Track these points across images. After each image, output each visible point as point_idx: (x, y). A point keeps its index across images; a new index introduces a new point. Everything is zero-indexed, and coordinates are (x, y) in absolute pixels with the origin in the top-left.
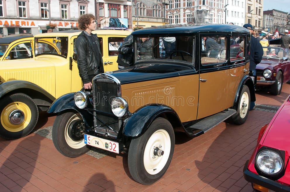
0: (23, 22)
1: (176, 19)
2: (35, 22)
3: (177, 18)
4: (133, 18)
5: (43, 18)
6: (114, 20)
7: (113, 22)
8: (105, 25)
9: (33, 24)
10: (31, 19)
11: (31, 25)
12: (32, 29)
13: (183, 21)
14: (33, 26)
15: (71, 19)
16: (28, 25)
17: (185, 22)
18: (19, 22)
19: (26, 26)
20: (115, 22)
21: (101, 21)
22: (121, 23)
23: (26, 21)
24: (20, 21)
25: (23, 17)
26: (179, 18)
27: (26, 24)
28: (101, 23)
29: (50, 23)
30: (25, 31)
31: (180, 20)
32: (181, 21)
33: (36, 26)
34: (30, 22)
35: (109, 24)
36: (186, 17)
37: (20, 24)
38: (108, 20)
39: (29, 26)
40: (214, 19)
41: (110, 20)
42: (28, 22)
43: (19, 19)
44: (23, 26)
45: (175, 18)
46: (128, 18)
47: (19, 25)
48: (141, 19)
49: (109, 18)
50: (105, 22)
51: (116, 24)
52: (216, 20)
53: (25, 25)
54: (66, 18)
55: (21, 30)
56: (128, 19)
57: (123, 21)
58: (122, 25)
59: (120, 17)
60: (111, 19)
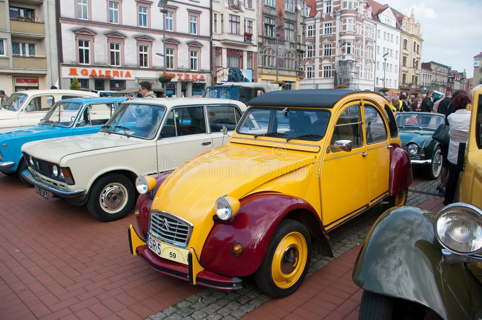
0: (116, 72)
1: (308, 73)
2: (131, 72)
3: (310, 71)
4: (259, 70)
5: (141, 67)
6: (234, 71)
7: (233, 74)
8: (222, 78)
9: (128, 75)
10: (125, 67)
11: (126, 77)
12: (127, 81)
13: (318, 75)
14: (128, 78)
15: (179, 69)
16: (122, 76)
17: (321, 76)
18: (110, 71)
19: (120, 78)
20: (236, 75)
21: (218, 73)
22: (243, 76)
23: (119, 71)
24: (112, 70)
25: (115, 66)
26: (312, 71)
27: (120, 74)
28: (217, 76)
29: (165, 73)
30: (117, 85)
31: (314, 73)
32: (315, 75)
33: (133, 78)
34: (125, 72)
35: (227, 77)
36: (323, 70)
37: (112, 75)
38: (226, 71)
39: (124, 78)
40: (361, 73)
41: (229, 72)
42: (122, 72)
43: (111, 67)
44: (116, 78)
45: (306, 71)
46: (252, 69)
47: (110, 76)
48: (269, 70)
49: (228, 69)
50: (223, 75)
51: (237, 78)
52: (363, 75)
53: (118, 76)
54: (172, 67)
55: (113, 83)
56: (253, 71)
57: (246, 73)
58: (245, 78)
59: (242, 68)
60: (231, 70)
